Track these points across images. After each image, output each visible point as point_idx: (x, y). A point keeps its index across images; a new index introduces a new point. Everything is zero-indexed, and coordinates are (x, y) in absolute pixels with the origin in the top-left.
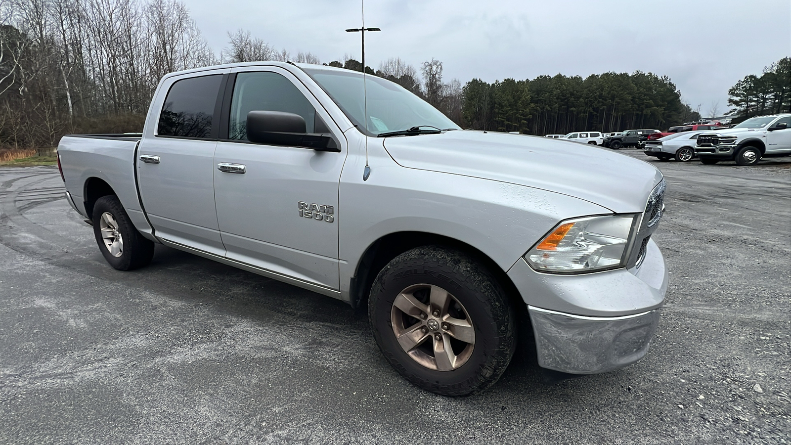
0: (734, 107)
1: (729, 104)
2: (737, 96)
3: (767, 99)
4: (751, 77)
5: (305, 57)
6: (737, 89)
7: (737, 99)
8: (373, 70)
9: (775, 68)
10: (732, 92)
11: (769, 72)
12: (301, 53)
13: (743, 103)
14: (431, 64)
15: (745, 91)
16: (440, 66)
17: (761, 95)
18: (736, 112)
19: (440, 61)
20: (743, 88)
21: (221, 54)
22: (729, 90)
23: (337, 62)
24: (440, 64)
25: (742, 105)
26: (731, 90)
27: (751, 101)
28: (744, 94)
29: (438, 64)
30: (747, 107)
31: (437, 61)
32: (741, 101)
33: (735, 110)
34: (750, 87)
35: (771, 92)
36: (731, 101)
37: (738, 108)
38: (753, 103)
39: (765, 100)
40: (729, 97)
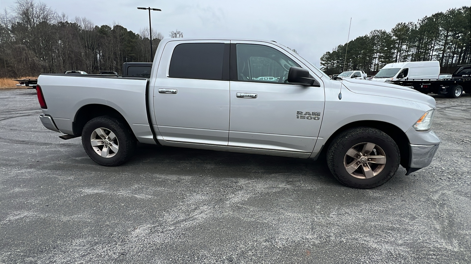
0: (323, 66)
1: (321, 65)
2: (324, 61)
3: (335, 63)
4: (328, 52)
5: (81, 20)
6: (323, 58)
7: (324, 62)
8: (135, 33)
9: (337, 49)
10: (322, 59)
11: (334, 51)
12: (78, 17)
13: (326, 64)
14: (176, 33)
15: (326, 59)
16: (181, 35)
17: (332, 61)
18: (323, 69)
19: (181, 32)
20: (325, 57)
21: (5, 10)
22: (320, 58)
23: (107, 26)
24: (181, 34)
25: (325, 65)
26: (321, 58)
27: (329, 64)
28: (326, 60)
29: (180, 34)
30: (328, 66)
31: (180, 32)
32: (325, 63)
33: (323, 67)
34: (328, 57)
35: (336, 60)
36: (321, 63)
37: (324, 67)
38: (330, 65)
39: (334, 63)
40: (321, 61)
